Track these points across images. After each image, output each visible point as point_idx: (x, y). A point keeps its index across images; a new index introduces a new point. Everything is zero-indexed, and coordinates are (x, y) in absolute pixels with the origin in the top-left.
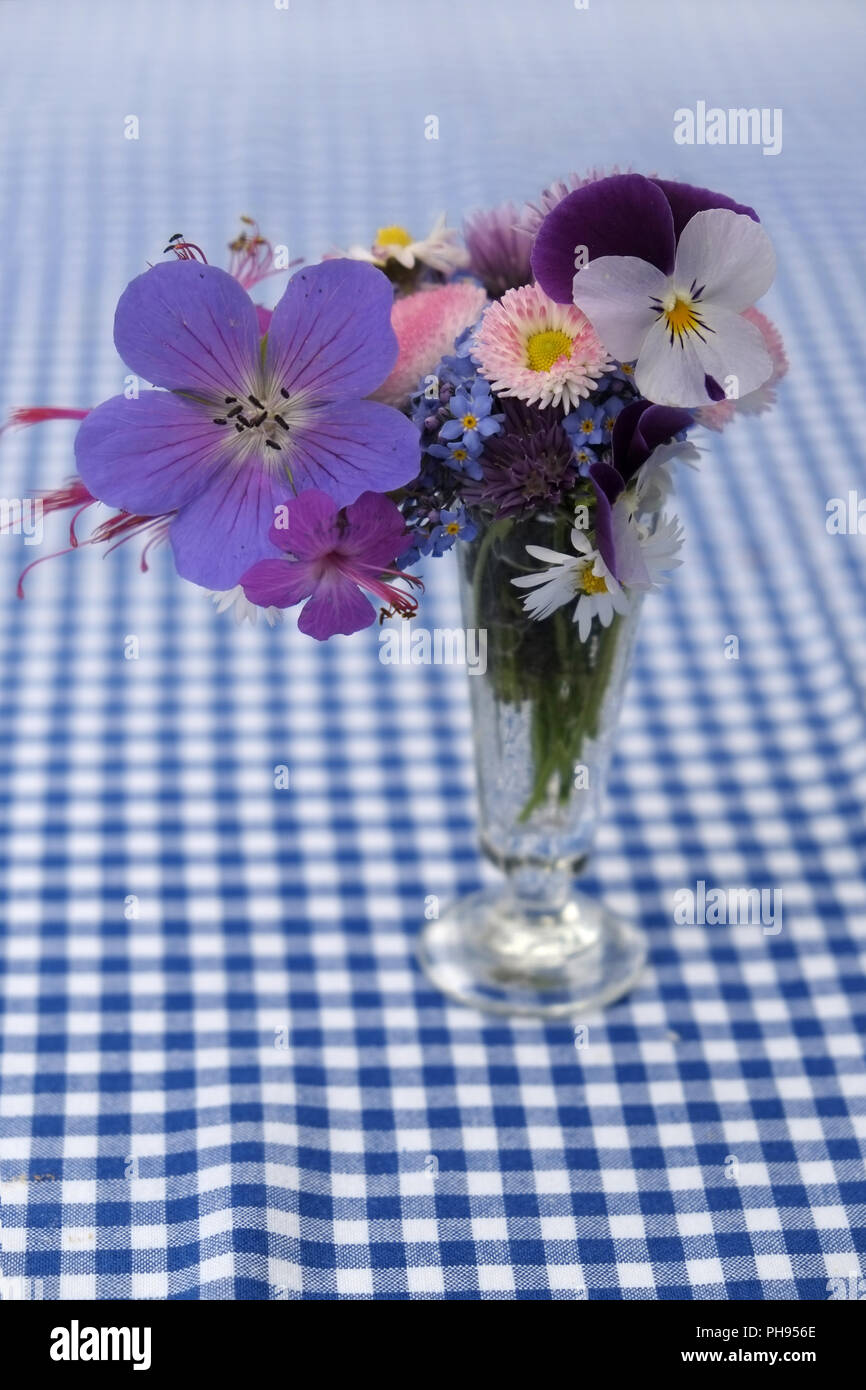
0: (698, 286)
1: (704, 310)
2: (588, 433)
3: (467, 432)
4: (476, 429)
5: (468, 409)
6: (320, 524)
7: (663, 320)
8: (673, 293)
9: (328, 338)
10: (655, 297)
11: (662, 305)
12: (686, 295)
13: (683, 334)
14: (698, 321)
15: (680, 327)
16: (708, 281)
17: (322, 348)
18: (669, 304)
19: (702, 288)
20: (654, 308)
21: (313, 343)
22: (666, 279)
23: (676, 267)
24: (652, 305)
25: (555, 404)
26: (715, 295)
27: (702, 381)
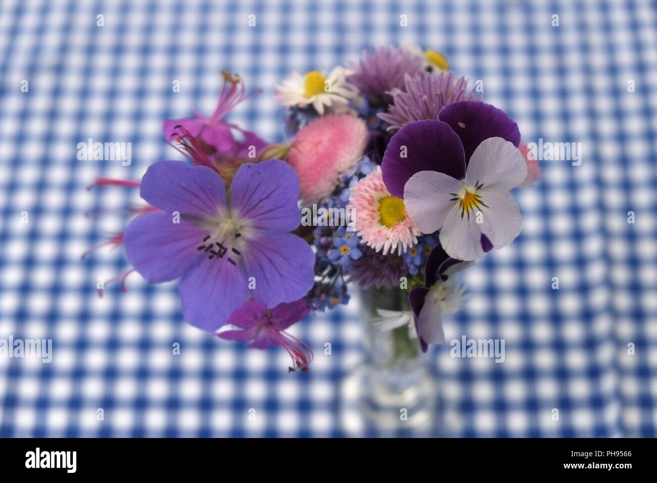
0: (480, 184)
1: (483, 195)
2: (413, 256)
3: (343, 255)
4: (348, 254)
5: (344, 243)
6: (256, 315)
7: (458, 203)
8: (464, 189)
9: (265, 196)
10: (453, 193)
11: (457, 197)
12: (472, 190)
13: (470, 209)
14: (478, 201)
15: (469, 206)
16: (485, 180)
17: (261, 201)
18: (462, 196)
19: (482, 185)
20: (453, 200)
21: (256, 198)
22: (460, 182)
23: (466, 176)
24: (451, 198)
25: (392, 252)
26: (491, 186)
27: (479, 238)
